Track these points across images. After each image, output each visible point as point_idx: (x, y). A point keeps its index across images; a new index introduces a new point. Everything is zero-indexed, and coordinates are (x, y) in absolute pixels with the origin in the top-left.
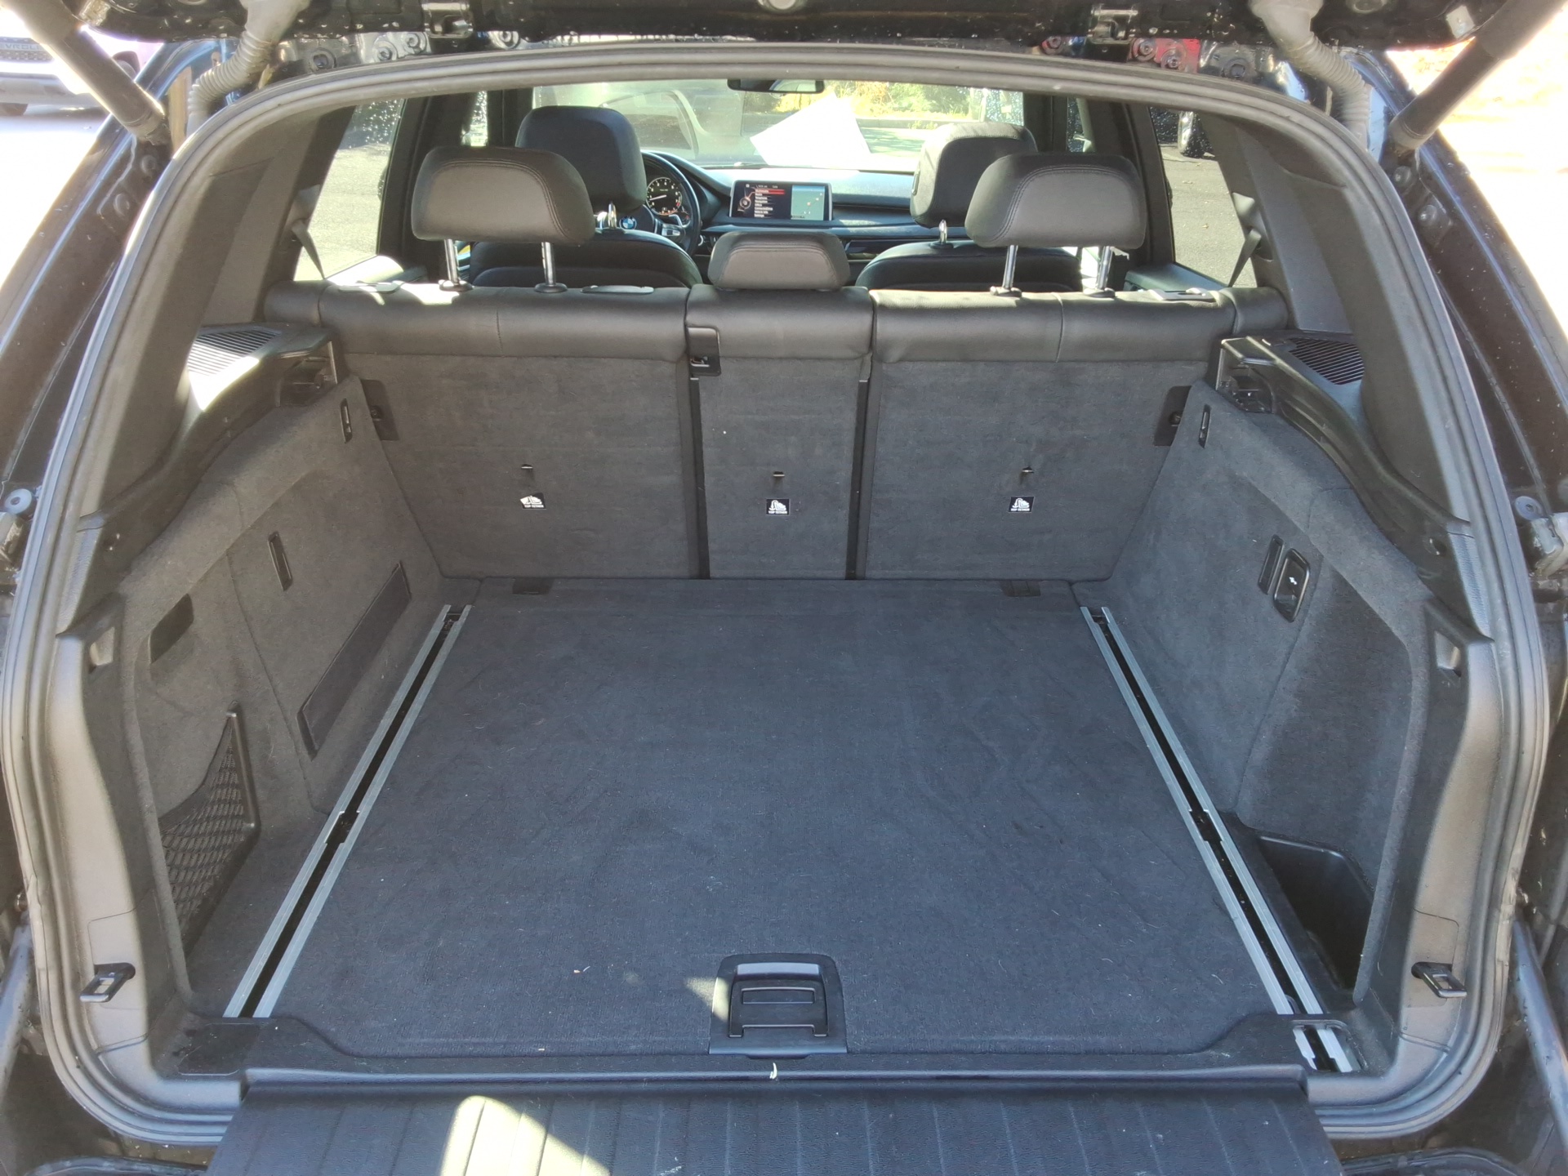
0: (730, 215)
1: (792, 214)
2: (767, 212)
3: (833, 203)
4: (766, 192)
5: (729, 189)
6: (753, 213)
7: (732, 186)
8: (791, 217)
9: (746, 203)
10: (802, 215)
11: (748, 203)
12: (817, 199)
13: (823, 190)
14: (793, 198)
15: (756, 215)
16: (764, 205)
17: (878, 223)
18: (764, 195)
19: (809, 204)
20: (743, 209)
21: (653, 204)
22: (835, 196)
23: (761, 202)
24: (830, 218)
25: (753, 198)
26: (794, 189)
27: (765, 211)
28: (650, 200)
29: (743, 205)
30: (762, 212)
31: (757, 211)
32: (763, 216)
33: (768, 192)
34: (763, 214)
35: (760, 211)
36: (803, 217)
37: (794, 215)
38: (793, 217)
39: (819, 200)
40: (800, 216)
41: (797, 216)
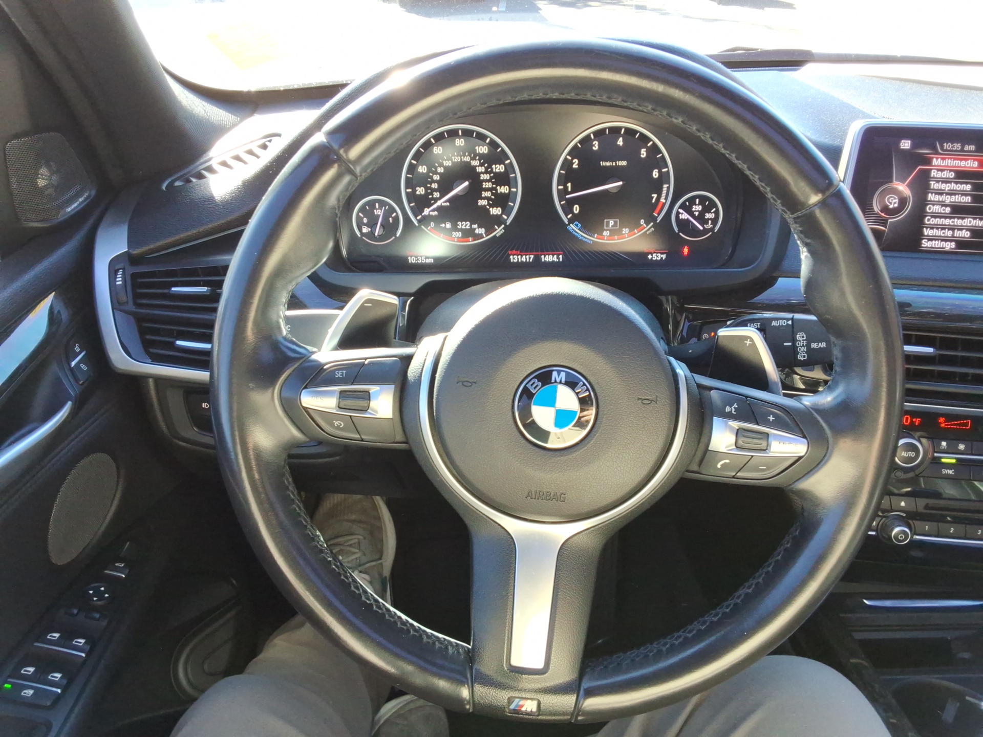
2: (966, 234)
4: (971, 164)
6: (919, 236)
7: (849, 144)
9: (893, 203)
11: (903, 201)
16: (959, 210)
18: (962, 175)
20: (883, 223)
21: (576, 209)
23: (948, 199)
25: (922, 185)
27: (959, 230)
28: (567, 196)
29: (885, 209)
30: (949, 233)
31: (932, 228)
32: (953, 245)
33: (976, 164)
34: (951, 241)
35: (943, 228)
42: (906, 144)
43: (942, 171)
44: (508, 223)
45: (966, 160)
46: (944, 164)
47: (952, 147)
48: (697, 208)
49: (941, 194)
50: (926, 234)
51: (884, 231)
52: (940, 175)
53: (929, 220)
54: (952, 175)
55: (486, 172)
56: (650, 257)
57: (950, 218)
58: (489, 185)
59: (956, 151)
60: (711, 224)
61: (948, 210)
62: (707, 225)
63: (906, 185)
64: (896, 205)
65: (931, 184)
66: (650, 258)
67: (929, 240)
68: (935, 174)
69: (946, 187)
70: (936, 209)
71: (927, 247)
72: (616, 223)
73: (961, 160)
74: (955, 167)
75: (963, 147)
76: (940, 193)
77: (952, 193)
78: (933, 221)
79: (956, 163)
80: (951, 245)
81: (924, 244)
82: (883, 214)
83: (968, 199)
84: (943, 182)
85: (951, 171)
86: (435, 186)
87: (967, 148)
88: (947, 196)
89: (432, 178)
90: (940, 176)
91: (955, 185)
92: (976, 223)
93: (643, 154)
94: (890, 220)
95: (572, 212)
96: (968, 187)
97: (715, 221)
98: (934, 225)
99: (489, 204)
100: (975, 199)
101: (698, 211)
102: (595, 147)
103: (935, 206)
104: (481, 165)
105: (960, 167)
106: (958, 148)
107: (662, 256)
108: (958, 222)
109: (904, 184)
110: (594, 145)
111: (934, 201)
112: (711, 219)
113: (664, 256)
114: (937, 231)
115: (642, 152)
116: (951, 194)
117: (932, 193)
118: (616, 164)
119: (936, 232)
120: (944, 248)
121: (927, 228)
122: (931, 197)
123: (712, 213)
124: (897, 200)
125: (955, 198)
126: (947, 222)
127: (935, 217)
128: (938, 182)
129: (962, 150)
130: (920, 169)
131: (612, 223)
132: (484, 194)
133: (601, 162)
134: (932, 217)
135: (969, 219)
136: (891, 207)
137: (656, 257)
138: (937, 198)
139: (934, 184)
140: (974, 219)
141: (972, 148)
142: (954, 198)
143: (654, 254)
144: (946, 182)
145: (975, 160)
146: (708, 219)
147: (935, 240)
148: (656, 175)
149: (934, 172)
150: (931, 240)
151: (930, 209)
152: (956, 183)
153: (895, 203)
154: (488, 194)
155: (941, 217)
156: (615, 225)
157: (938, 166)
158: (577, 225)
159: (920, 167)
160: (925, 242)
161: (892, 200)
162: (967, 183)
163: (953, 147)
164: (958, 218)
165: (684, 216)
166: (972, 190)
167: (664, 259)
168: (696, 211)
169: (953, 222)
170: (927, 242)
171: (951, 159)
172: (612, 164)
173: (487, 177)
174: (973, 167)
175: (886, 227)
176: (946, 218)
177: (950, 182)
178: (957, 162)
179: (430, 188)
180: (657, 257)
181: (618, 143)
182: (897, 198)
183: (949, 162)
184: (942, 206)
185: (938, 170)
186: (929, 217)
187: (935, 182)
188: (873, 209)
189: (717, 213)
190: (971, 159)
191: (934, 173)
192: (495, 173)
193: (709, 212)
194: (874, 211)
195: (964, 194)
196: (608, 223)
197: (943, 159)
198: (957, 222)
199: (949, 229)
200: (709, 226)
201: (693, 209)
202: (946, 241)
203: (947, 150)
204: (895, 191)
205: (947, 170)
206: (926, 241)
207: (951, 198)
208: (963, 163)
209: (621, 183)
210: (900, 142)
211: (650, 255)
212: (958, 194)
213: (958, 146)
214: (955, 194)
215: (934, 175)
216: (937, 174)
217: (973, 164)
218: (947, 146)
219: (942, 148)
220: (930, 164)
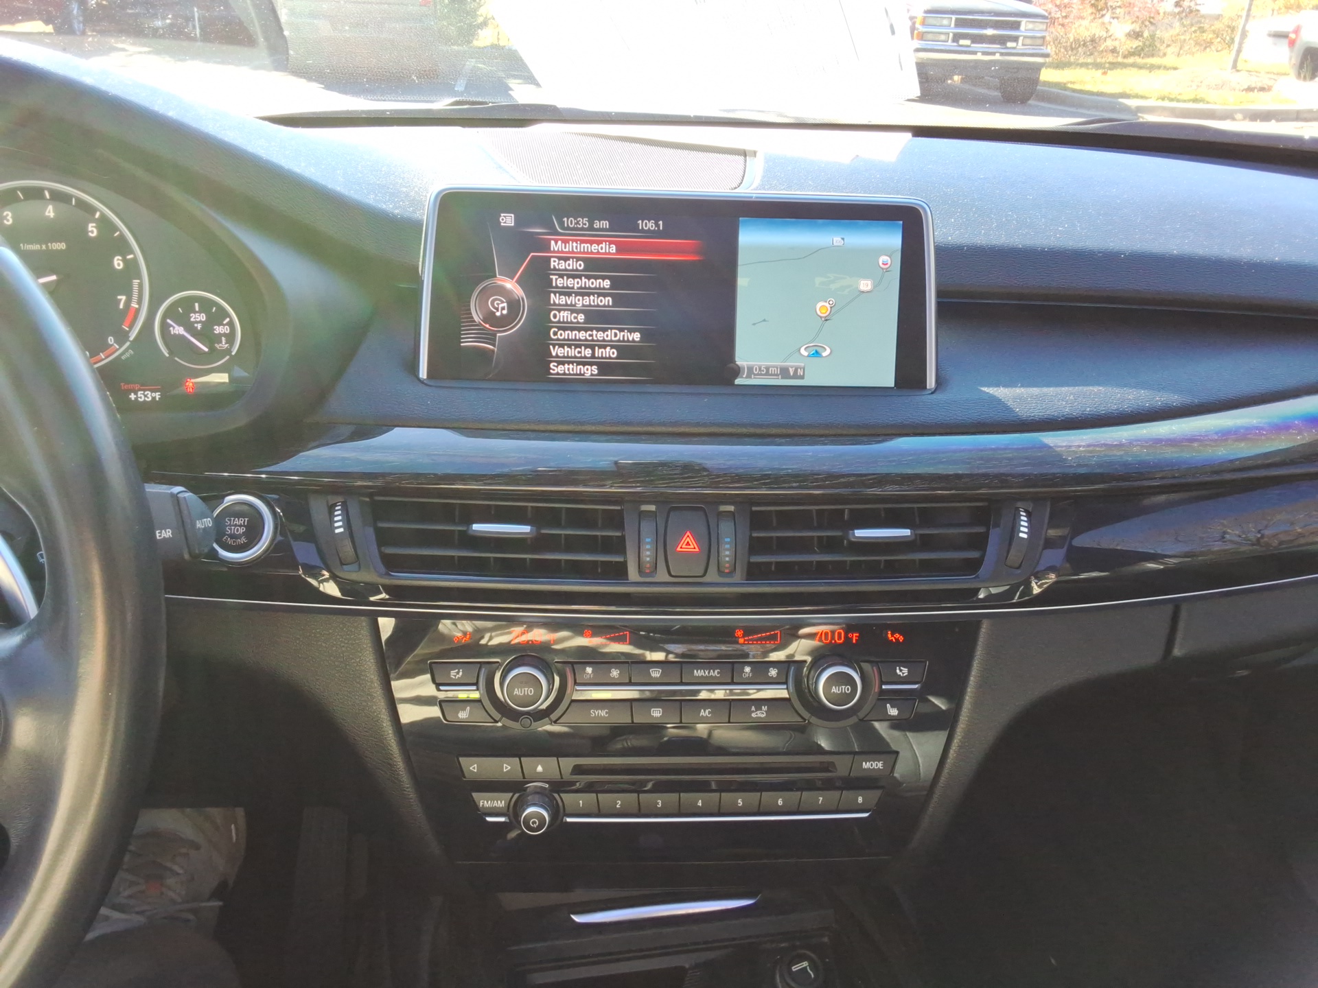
0: (423, 373)
1: (743, 357)
2: (611, 353)
3: (940, 294)
4: (607, 249)
5: (411, 228)
6: (544, 359)
7: (426, 213)
8: (737, 372)
9: (501, 308)
10: (791, 364)
11: (514, 305)
12: (865, 285)
13: (890, 240)
14: (742, 282)
15: (556, 369)
16: (597, 318)
18: (595, 266)
19: (822, 307)
20: (491, 338)
22: (943, 252)
23: (580, 302)
24: (931, 382)
25: (539, 281)
26: (751, 237)
27: (600, 347)
29: (490, 317)
30: (588, 352)
31: (562, 346)
32: (595, 369)
33: (613, 249)
34: (591, 364)
35: (577, 344)
36: (796, 376)
37: (750, 369)
38: (749, 376)
39: (875, 286)
40: (784, 372)
41: (767, 374)
42: (508, 220)
43: (566, 259)
45: (598, 243)
46: (567, 250)
47: (576, 224)
48: (198, 318)
49: (569, 294)
50: (554, 354)
51: (493, 351)
52: (562, 265)
53: (555, 334)
54: (581, 265)
56: (133, 396)
57: (586, 330)
59: (582, 229)
60: (226, 343)
61: (581, 317)
62: (220, 345)
63: (516, 282)
64: (505, 312)
65: (552, 279)
66: (133, 399)
67: (560, 363)
68: (556, 264)
69: (574, 284)
70: (563, 316)
71: (558, 374)
73: (591, 243)
74: (584, 253)
75: (591, 223)
76: (567, 292)
77: (584, 292)
78: (561, 335)
79: (584, 247)
80: (592, 370)
81: (554, 370)
82: (487, 326)
83: (608, 301)
84: (569, 276)
85: (578, 259)
87: (597, 224)
88: (578, 298)
90: (563, 267)
91: (587, 280)
92: (624, 336)
93: (92, 232)
94: (498, 335)
96: (607, 283)
97: (231, 337)
98: (564, 340)
100: (618, 300)
101: (200, 322)
102: (8, 221)
103: (562, 312)
105: (592, 253)
106: (585, 224)
107: (154, 395)
108: (598, 335)
109: (512, 279)
110: (5, 218)
111: (559, 305)
112: (225, 335)
113: (157, 396)
114: (569, 349)
115: (90, 229)
116: (583, 295)
117: (555, 293)
118: (47, 247)
119: (568, 352)
120: (583, 375)
121: (554, 346)
122: (554, 298)
123: (224, 325)
124: (505, 305)
125: (590, 300)
126: (582, 335)
127: (564, 329)
128: (561, 276)
129: (591, 228)
130: (533, 256)
133: (22, 245)
134: (560, 328)
135: (613, 331)
136: (498, 314)
137: (143, 396)
138: (564, 300)
139: (556, 279)
140: (621, 330)
141: (605, 224)
142: (588, 300)
143: (139, 393)
144: (574, 277)
145: (611, 243)
146: (220, 335)
147: (569, 363)
148: (119, 265)
149: (555, 261)
150: (563, 363)
151: (555, 316)
152: (588, 277)
153: (503, 309)
155: (572, 329)
157: (558, 252)
159: (532, 254)
160: (554, 366)
161: (498, 304)
162: (604, 278)
163: (578, 223)
164: (598, 330)
165: (178, 330)
166: (612, 287)
167: (157, 399)
168: (197, 322)
169: (590, 335)
170: (557, 367)
171: (576, 241)
172: (41, 247)
174: (609, 253)
175: (494, 345)
176: (579, 329)
177: (580, 277)
178: (586, 245)
180: (145, 396)
181: (47, 214)
182: (505, 301)
183: (573, 246)
184: (572, 311)
185: (560, 258)
186: (556, 330)
187: (557, 277)
188: (472, 318)
189: (231, 324)
190: (606, 241)
191: (554, 263)
193: (220, 324)
194: (475, 321)
195: (601, 293)
197: (565, 242)
198: (596, 335)
199: (587, 347)
200: (224, 345)
201: (192, 320)
202: (584, 364)
203: (568, 228)
204: (502, 291)
205: (573, 258)
206: (556, 364)
207: (583, 300)
208: (594, 248)
209: (54, 278)
210: (498, 216)
211: (132, 394)
212: (593, 294)
213: (584, 222)
214: (588, 295)
215: (554, 266)
216: (558, 264)
217: (609, 248)
218: (569, 222)
219: (561, 224)
220: (546, 247)
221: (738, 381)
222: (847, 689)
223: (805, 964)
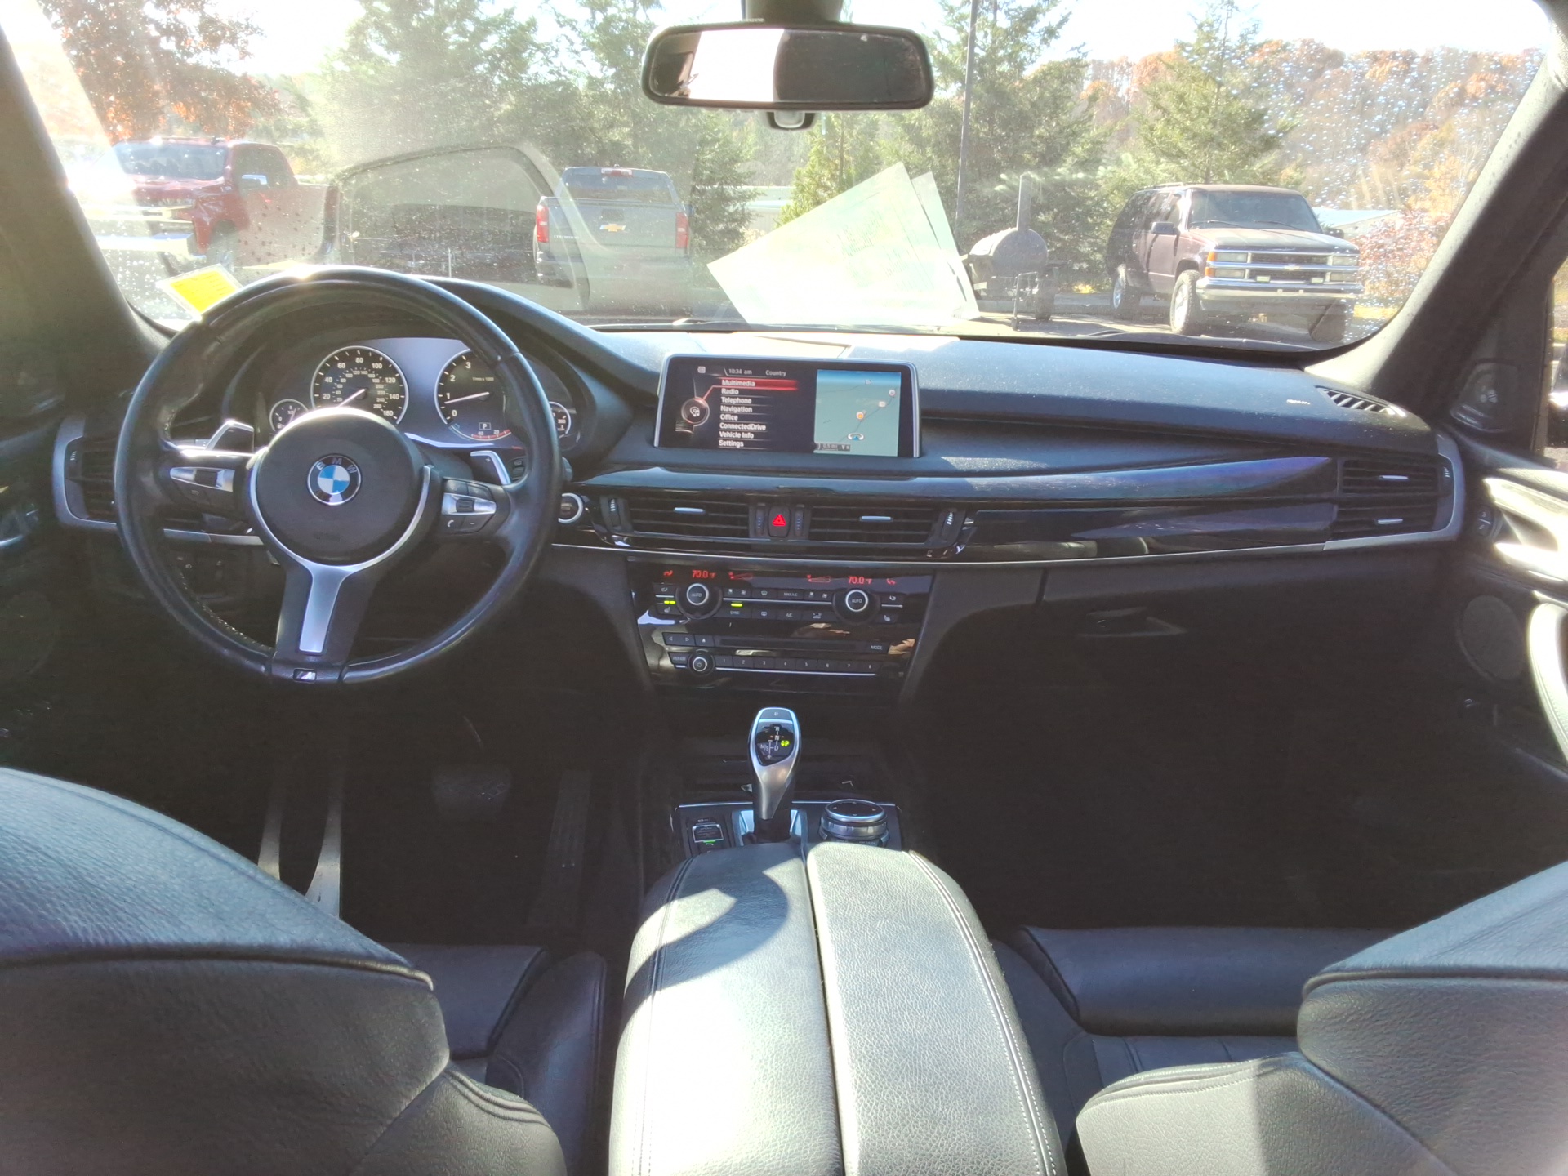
0: (656, 443)
1: (817, 440)
2: (751, 436)
3: (923, 413)
4: (750, 384)
5: (655, 377)
6: (716, 438)
7: (662, 370)
8: (815, 446)
9: (696, 413)
10: (843, 443)
11: (703, 411)
12: (882, 404)
13: (897, 382)
14: (818, 401)
15: (722, 443)
16: (743, 418)
17: (1043, 466)
18: (744, 393)
19: (859, 415)
20: (690, 427)
21: (454, 413)
23: (736, 410)
24: (916, 453)
25: (716, 400)
26: (822, 379)
27: (745, 432)
28: (446, 403)
29: (690, 417)
30: (738, 435)
31: (725, 432)
32: (742, 444)
33: (754, 384)
34: (740, 441)
35: (734, 431)
36: (846, 450)
37: (822, 445)
38: (821, 449)
39: (887, 404)
40: (839, 447)
41: (831, 448)
42: (702, 370)
43: (729, 389)
44: (398, 423)
45: (746, 381)
46: (730, 384)
47: (735, 372)
49: (730, 406)
50: (721, 436)
51: (691, 434)
52: (728, 392)
53: (723, 425)
54: (737, 392)
55: (380, 383)
57: (738, 424)
58: (383, 393)
59: (738, 375)
61: (736, 418)
63: (705, 400)
64: (698, 415)
65: (722, 398)
67: (724, 440)
69: (733, 401)
70: (727, 417)
71: (723, 446)
72: (488, 425)
73: (743, 381)
74: (739, 386)
75: (743, 372)
76: (729, 405)
78: (726, 426)
79: (739, 383)
80: (740, 444)
82: (689, 421)
83: (750, 410)
84: (731, 397)
85: (736, 389)
86: (338, 393)
87: (746, 372)
88: (734, 408)
89: (336, 386)
91: (739, 400)
92: (757, 427)
94: (694, 426)
95: (450, 415)
96: (749, 401)
97: (566, 426)
98: (727, 429)
99: (383, 408)
100: (755, 410)
103: (727, 415)
104: (377, 377)
105: (743, 386)
106: (740, 372)
108: (744, 427)
109: (703, 398)
110: (468, 366)
111: (725, 412)
112: (563, 424)
114: (729, 434)
116: (737, 406)
117: (723, 405)
118: (485, 380)
120: (735, 447)
121: (722, 431)
122: (723, 408)
124: (699, 411)
126: (736, 427)
127: (727, 423)
128: (727, 397)
129: (743, 374)
130: (714, 388)
131: (485, 425)
132: (379, 400)
133: (473, 378)
134: (725, 423)
135: (752, 425)
136: (695, 416)
138: (728, 409)
139: (724, 399)
140: (756, 424)
141: (750, 372)
142: (740, 409)
144: (733, 398)
145: (752, 381)
146: (560, 424)
147: (729, 440)
150: (726, 440)
151: (723, 417)
152: (740, 398)
154: (382, 400)
155: (731, 423)
156: (488, 427)
157: (726, 385)
158: (456, 427)
159: (713, 386)
161: (695, 410)
162: (748, 398)
164: (744, 424)
166: (752, 403)
169: (740, 427)
171: (735, 380)
172: (482, 380)
173: (381, 386)
174: (751, 387)
175: (692, 431)
176: (735, 423)
177: (736, 397)
179: (335, 395)
182: (698, 409)
183: (734, 383)
184: (732, 414)
185: (727, 388)
187: (725, 397)
188: (682, 417)
189: (567, 419)
190: (749, 381)
191: (723, 391)
192: (389, 384)
193: (561, 418)
194: (683, 419)
195: (747, 406)
196: (482, 426)
197: (730, 380)
199: (738, 432)
200: (562, 429)
202: (737, 441)
203: (731, 374)
204: (697, 404)
205: (733, 388)
206: (722, 441)
208: (744, 383)
209: (487, 393)
210: (697, 368)
212: (743, 406)
214: (740, 406)
216: (726, 391)
217: (752, 384)
218: (732, 371)
219: (728, 372)
220: (720, 383)
221: (815, 451)
222: (860, 601)
223: (850, 782)
